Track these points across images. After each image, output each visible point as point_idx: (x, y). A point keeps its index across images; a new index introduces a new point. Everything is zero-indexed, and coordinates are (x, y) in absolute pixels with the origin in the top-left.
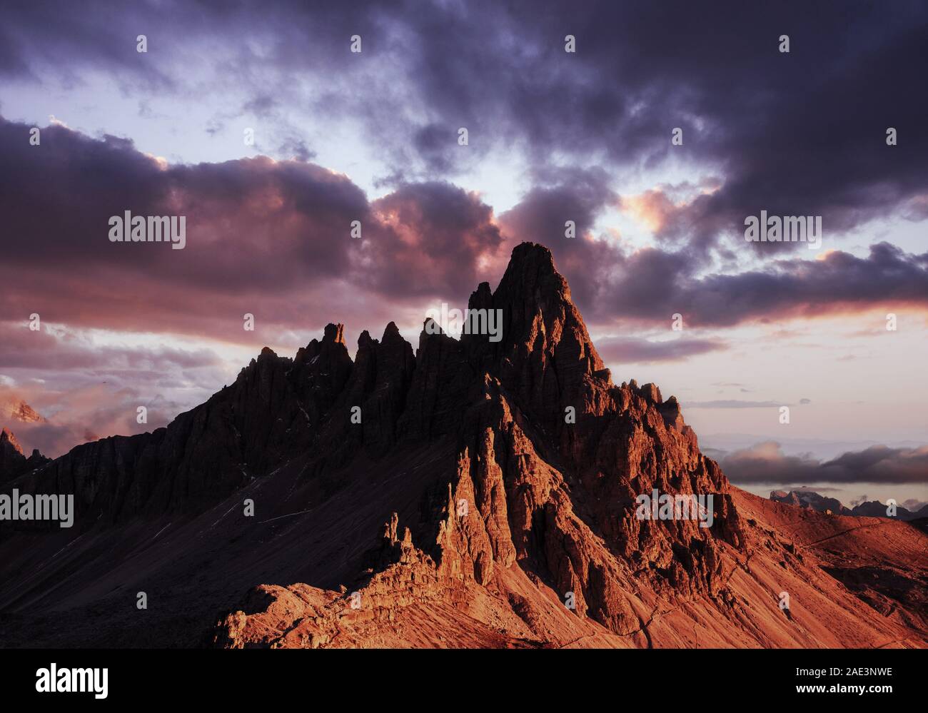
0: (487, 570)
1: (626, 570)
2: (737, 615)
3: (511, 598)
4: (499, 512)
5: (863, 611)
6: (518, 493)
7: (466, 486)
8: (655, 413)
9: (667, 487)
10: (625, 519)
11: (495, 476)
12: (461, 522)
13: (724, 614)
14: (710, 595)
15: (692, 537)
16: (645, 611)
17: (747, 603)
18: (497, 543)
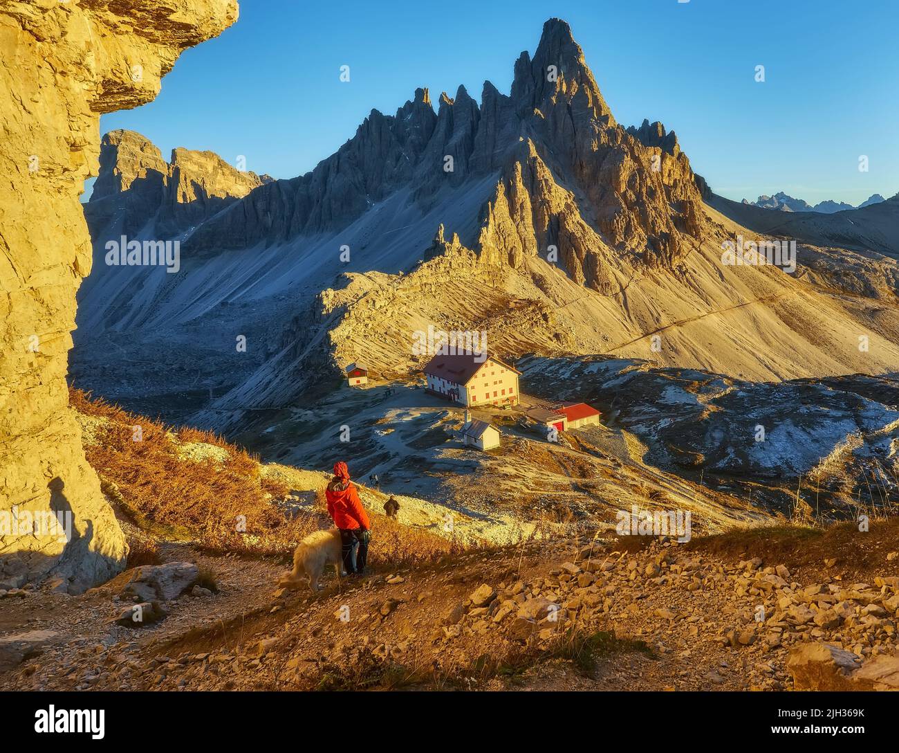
0: (517, 258)
1: (615, 255)
2: (687, 280)
3: (534, 276)
4: (526, 220)
5: (776, 274)
6: (539, 205)
7: (501, 203)
8: (640, 145)
9: (646, 197)
10: (615, 221)
11: (523, 194)
12: (499, 227)
13: (679, 280)
14: (671, 268)
15: (661, 231)
16: (624, 280)
17: (695, 272)
18: (525, 240)
